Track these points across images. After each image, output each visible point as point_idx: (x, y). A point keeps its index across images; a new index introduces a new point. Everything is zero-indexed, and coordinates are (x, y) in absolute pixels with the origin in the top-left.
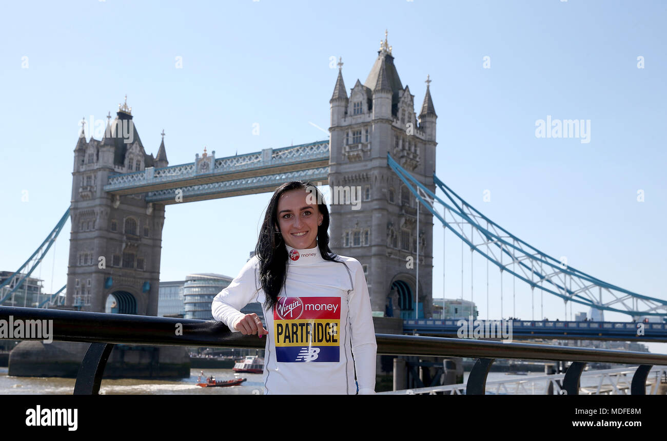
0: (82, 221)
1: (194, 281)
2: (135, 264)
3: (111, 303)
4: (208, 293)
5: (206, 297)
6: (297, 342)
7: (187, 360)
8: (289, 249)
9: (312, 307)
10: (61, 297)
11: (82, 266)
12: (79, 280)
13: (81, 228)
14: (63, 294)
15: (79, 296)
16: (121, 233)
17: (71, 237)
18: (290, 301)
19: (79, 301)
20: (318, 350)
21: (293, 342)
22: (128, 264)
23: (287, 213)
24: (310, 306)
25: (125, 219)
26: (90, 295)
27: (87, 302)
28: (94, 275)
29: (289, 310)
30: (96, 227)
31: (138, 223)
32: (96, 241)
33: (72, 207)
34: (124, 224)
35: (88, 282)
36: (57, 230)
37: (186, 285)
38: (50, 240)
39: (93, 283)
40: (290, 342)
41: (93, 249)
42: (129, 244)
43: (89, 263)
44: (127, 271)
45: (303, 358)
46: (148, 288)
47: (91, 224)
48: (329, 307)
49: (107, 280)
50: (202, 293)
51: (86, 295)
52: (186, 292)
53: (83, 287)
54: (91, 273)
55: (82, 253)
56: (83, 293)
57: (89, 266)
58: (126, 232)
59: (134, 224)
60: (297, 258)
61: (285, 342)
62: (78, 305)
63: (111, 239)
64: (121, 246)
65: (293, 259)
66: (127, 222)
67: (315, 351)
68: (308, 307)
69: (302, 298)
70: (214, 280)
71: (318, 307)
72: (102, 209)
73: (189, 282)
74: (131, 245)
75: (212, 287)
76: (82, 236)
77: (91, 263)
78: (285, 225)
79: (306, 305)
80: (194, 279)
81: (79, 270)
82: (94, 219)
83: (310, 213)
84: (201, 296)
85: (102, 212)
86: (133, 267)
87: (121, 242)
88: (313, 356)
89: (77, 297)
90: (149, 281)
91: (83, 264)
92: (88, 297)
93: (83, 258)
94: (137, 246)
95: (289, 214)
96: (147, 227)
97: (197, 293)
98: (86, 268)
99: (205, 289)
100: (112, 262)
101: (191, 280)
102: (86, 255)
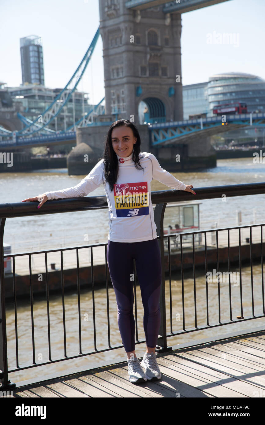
0: (110, 38)
1: (217, 81)
2: (160, 72)
3: (143, 108)
4: (230, 91)
5: (228, 95)
6: (127, 206)
7: (213, 153)
8: (119, 158)
9: (134, 188)
10: (103, 107)
11: (115, 79)
12: (114, 91)
13: (110, 45)
14: (104, 103)
15: (116, 105)
16: (144, 45)
17: (104, 53)
18: (122, 186)
19: (117, 110)
20: (138, 210)
21: (125, 207)
22: (154, 73)
23: (116, 139)
24: (133, 188)
25: (147, 33)
26: (125, 104)
27: (122, 109)
28: (126, 86)
29: (122, 190)
30: (123, 42)
31: (159, 33)
32: (125, 55)
33: (101, 27)
34: (147, 37)
35: (122, 92)
36: (91, 49)
37: (209, 85)
38: (87, 58)
39: (126, 92)
40: (124, 207)
41: (122, 63)
42: (153, 54)
43: (121, 76)
44: (154, 79)
45: (131, 215)
46: (173, 92)
47: (118, 40)
48: (142, 188)
49: (137, 89)
50: (225, 91)
51: (121, 104)
52: (210, 92)
53: (118, 97)
54: (123, 84)
55: (114, 67)
56: (119, 102)
57: (121, 78)
58: (149, 44)
59: (156, 35)
60: (123, 162)
61: (121, 207)
62: (116, 113)
63: (137, 52)
64: (146, 57)
65: (121, 163)
66: (149, 34)
67: (137, 211)
68: (132, 188)
69: (128, 184)
70: (235, 78)
71: (137, 188)
72: (126, 25)
73: (212, 83)
74: (154, 55)
75: (233, 85)
76: (112, 52)
77: (123, 75)
78: (114, 145)
79: (131, 188)
80: (216, 79)
81: (113, 83)
82: (120, 35)
83: (128, 139)
84: (224, 94)
85: (126, 28)
86: (158, 75)
87: (146, 53)
88: (136, 213)
89: (114, 106)
90: (173, 87)
91: (116, 77)
92: (123, 105)
93: (115, 71)
94: (161, 56)
95: (117, 140)
96: (167, 37)
97: (220, 92)
98: (119, 80)
99: (226, 88)
100: (140, 73)
101: (214, 81)
102: (118, 69)
